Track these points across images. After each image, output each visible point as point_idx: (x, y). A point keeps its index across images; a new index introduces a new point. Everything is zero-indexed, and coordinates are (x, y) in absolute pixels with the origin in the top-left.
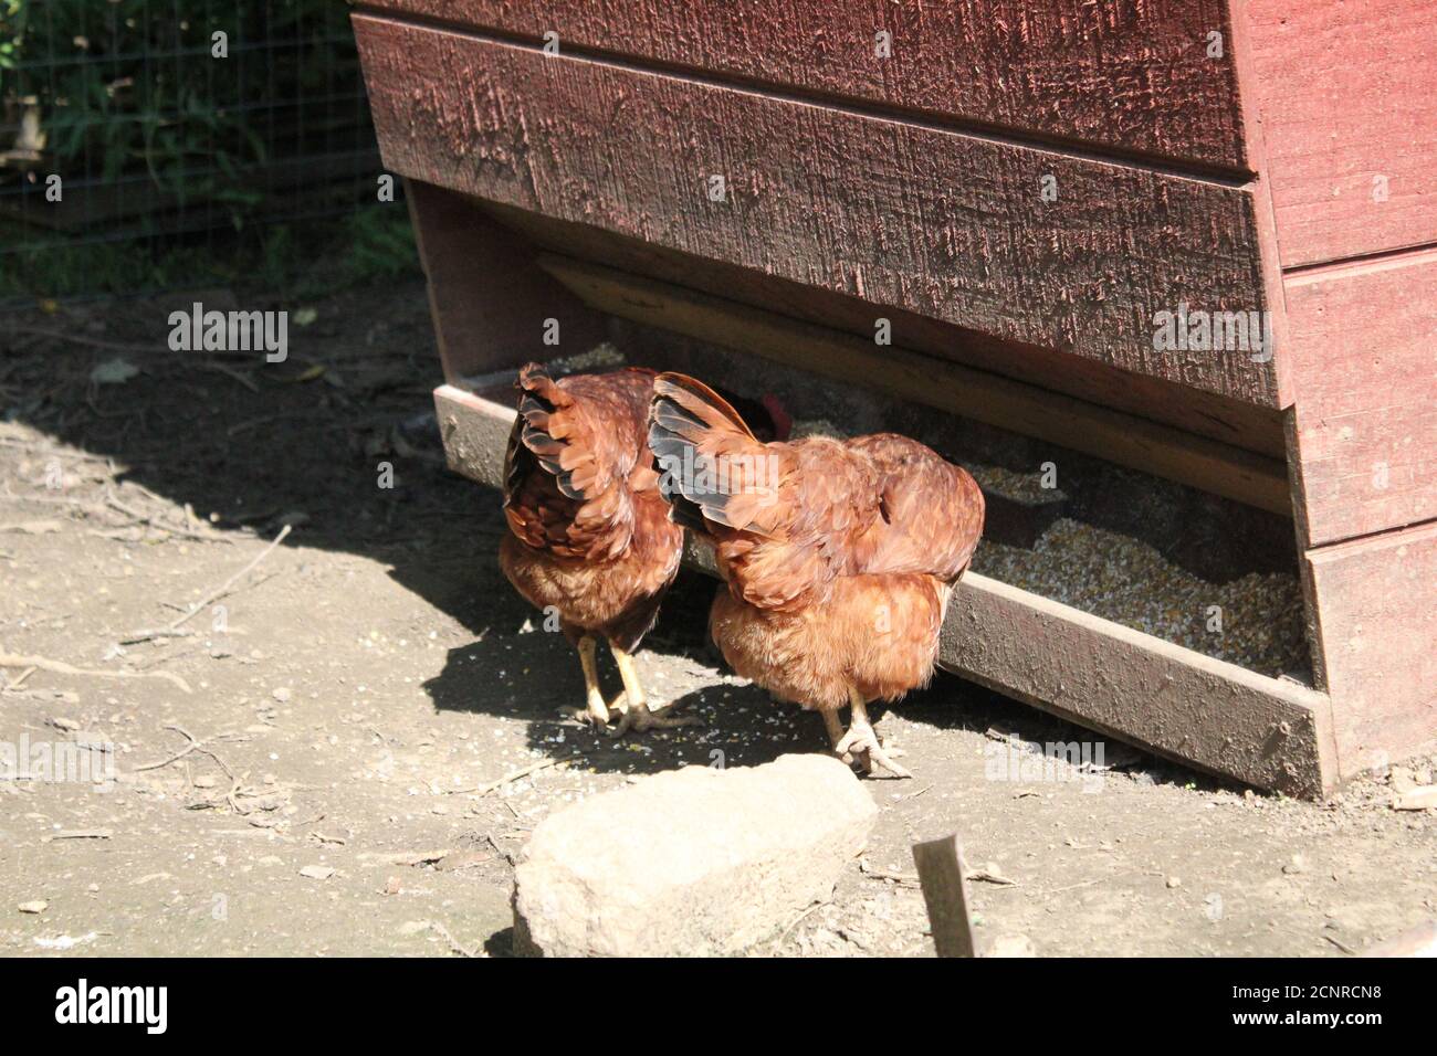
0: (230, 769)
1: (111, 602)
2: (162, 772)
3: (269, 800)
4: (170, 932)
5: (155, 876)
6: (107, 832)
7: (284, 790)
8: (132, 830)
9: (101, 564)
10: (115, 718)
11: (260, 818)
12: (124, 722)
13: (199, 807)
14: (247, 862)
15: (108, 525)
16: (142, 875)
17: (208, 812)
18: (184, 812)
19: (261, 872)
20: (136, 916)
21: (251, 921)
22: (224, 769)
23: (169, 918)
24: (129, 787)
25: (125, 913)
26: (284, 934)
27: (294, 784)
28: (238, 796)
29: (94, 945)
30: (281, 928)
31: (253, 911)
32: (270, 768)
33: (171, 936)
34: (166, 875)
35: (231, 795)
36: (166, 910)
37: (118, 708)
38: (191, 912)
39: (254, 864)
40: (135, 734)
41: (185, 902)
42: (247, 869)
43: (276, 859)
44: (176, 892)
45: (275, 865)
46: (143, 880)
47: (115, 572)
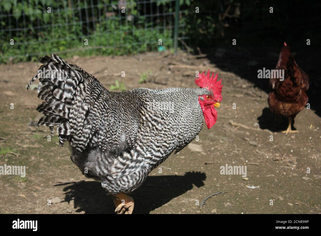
0: (282, 153)
1: (254, 114)
2: (268, 152)
3: (291, 160)
4: (275, 188)
5: (271, 175)
6: (258, 164)
7: (294, 159)
8: (263, 164)
9: (252, 105)
10: (257, 139)
11: (289, 164)
12: (259, 140)
13: (275, 160)
14: (290, 175)
15: (253, 97)
16: (268, 175)
17: (278, 162)
18: (273, 161)
19: (294, 177)
20: (267, 184)
21: (293, 188)
22: (281, 153)
23: (275, 185)
24: (261, 155)
25: (265, 183)
26: (300, 192)
27: (296, 158)
28: (284, 159)
29: (259, 189)
30: (299, 190)
31: (293, 186)
32: (291, 153)
33: (276, 189)
34: (273, 175)
35: (283, 158)
36: (274, 183)
37: (258, 137)
38: (280, 184)
39: (292, 175)
40: (261, 143)
41: (278, 182)
42: (291, 176)
43: (297, 175)
44: (276, 179)
45: (296, 176)
46: (268, 176)
47: (255, 107)
